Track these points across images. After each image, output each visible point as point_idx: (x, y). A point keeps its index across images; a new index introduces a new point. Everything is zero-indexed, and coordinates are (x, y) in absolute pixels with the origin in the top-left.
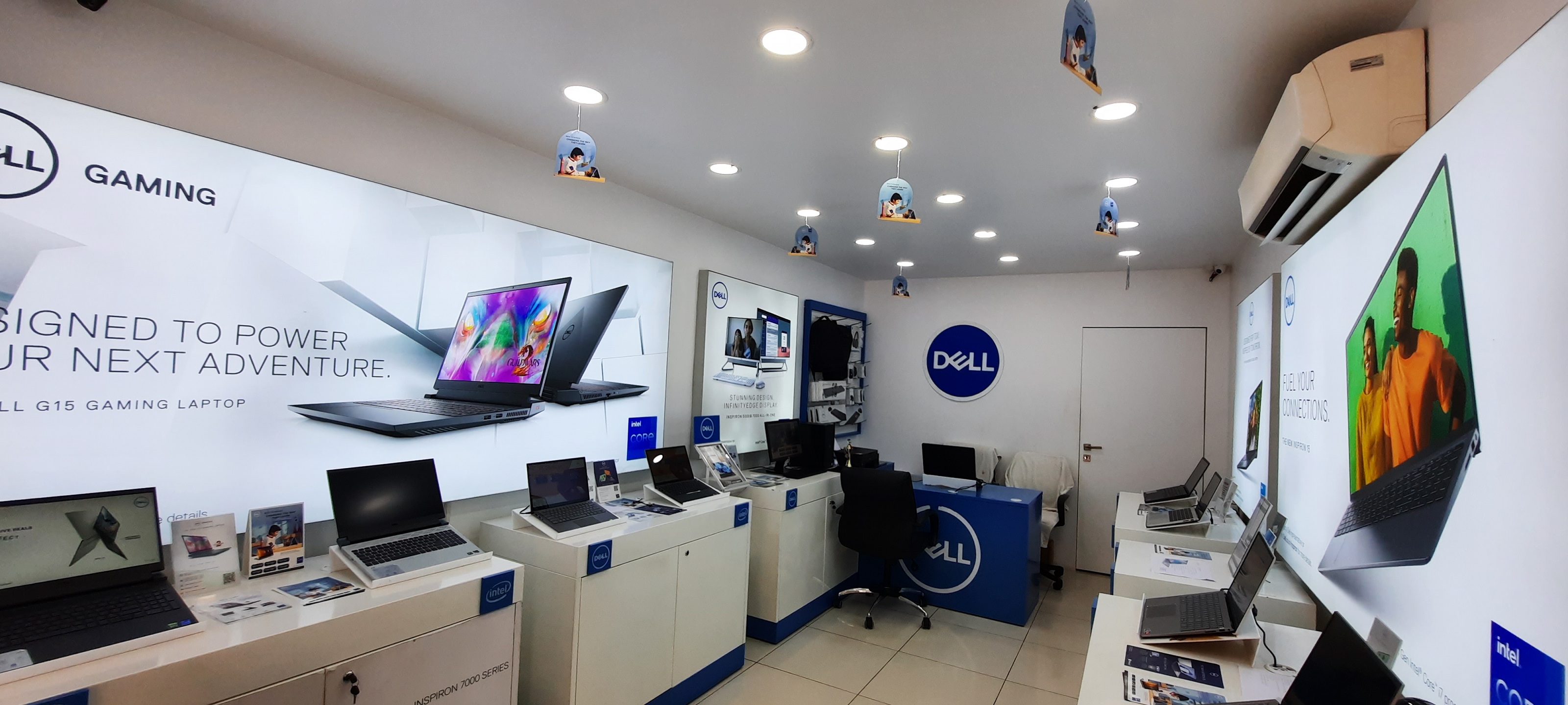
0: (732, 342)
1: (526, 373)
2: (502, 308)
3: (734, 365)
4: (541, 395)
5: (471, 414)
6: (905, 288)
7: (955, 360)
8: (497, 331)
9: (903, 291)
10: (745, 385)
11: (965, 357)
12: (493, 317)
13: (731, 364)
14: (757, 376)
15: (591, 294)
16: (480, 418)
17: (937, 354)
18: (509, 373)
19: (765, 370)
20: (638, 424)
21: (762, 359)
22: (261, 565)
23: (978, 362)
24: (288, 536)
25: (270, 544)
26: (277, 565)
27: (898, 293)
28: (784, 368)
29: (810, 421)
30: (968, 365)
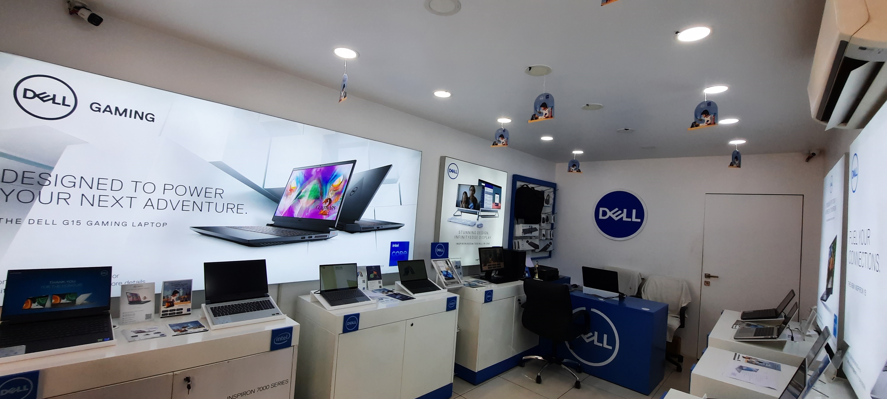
0: (461, 199)
1: (327, 214)
2: (313, 177)
3: (462, 213)
4: (336, 226)
5: (294, 236)
6: (577, 167)
7: (613, 214)
8: (310, 189)
9: (576, 169)
10: (469, 225)
11: (620, 212)
12: (307, 182)
13: (460, 212)
14: (477, 220)
15: (369, 170)
16: (299, 238)
17: (601, 209)
18: (316, 214)
19: (483, 216)
20: (397, 246)
21: (481, 210)
22: (167, 311)
23: (629, 215)
24: (183, 297)
25: (172, 300)
26: (176, 312)
27: (572, 170)
28: (497, 215)
29: (514, 249)
30: (623, 217)
